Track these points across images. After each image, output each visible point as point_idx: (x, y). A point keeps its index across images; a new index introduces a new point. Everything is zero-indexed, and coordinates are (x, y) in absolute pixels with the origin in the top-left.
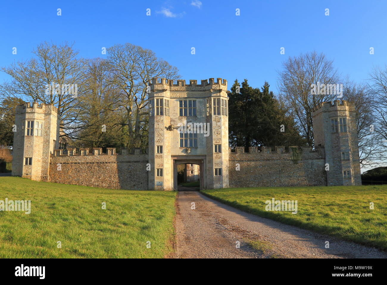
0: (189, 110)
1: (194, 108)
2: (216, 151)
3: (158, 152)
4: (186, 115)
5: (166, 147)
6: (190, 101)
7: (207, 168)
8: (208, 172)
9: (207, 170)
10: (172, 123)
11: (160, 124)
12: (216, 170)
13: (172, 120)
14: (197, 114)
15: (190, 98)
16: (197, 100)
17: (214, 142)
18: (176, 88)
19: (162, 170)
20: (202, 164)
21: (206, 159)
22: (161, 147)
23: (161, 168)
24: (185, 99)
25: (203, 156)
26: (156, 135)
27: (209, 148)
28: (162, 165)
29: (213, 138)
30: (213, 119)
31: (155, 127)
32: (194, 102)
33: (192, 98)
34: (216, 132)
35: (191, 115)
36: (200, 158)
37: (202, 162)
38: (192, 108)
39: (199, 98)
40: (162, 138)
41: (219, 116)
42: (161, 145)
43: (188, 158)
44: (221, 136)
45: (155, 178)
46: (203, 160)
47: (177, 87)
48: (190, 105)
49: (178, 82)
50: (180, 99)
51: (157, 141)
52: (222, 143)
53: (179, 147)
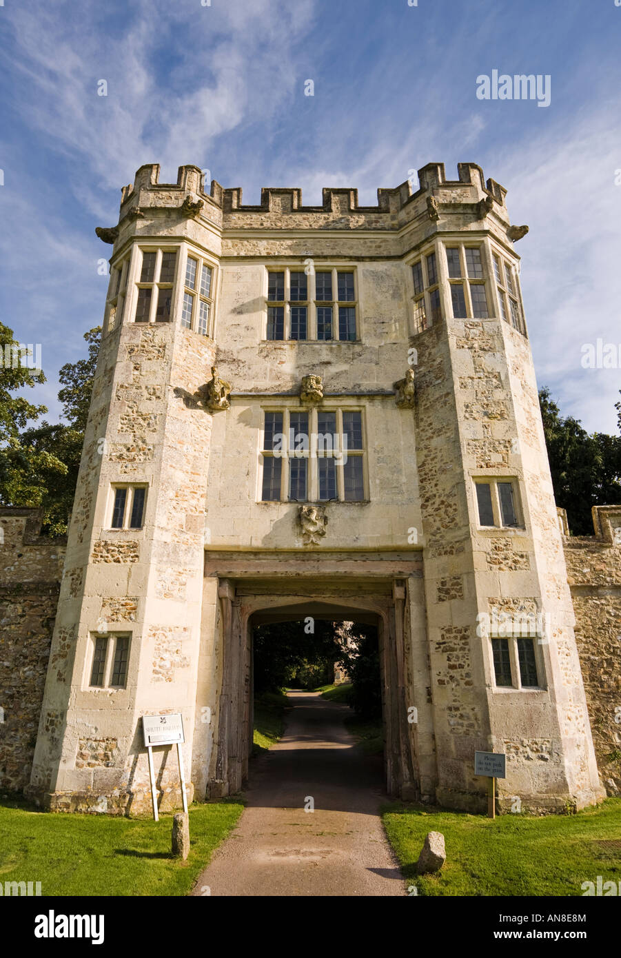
0: (319, 312)
1: (345, 302)
2: (487, 518)
3: (117, 521)
4: (300, 333)
5: (171, 494)
6: (323, 275)
7: (435, 635)
8: (439, 662)
9: (433, 646)
10: (223, 372)
11: (145, 365)
12: (501, 645)
13: (221, 358)
14: (363, 328)
15: (325, 257)
16: (362, 268)
17: (470, 464)
18: (255, 219)
19: (124, 641)
20: (398, 612)
21: (420, 573)
22: (141, 493)
23: (122, 626)
24: (297, 263)
25: (399, 552)
26: (115, 422)
27: (438, 501)
28: (132, 608)
29: (464, 443)
30: (452, 342)
31: (118, 378)
32: (347, 277)
33: (333, 257)
34: (476, 408)
35: (329, 337)
36: (384, 569)
37: (398, 592)
38: (331, 306)
39: (372, 259)
40: (151, 439)
41: (488, 325)
42: (139, 477)
43: (308, 570)
44: (512, 428)
45: (72, 702)
46: (402, 582)
47: (263, 217)
48: (324, 291)
49: (265, 195)
50: (272, 263)
51: (120, 457)
52: (520, 469)
53: (258, 496)
